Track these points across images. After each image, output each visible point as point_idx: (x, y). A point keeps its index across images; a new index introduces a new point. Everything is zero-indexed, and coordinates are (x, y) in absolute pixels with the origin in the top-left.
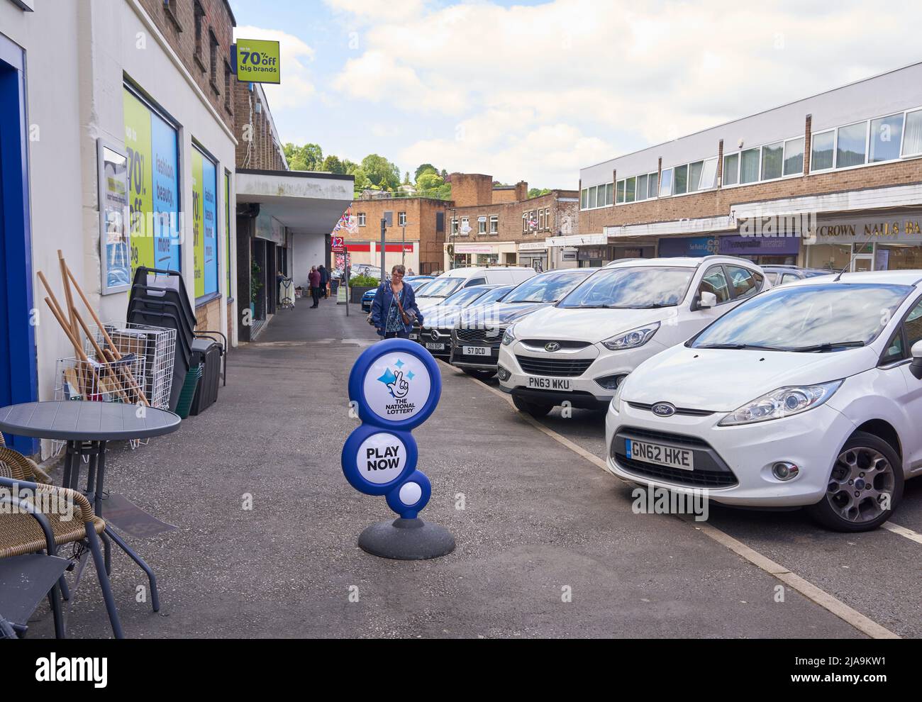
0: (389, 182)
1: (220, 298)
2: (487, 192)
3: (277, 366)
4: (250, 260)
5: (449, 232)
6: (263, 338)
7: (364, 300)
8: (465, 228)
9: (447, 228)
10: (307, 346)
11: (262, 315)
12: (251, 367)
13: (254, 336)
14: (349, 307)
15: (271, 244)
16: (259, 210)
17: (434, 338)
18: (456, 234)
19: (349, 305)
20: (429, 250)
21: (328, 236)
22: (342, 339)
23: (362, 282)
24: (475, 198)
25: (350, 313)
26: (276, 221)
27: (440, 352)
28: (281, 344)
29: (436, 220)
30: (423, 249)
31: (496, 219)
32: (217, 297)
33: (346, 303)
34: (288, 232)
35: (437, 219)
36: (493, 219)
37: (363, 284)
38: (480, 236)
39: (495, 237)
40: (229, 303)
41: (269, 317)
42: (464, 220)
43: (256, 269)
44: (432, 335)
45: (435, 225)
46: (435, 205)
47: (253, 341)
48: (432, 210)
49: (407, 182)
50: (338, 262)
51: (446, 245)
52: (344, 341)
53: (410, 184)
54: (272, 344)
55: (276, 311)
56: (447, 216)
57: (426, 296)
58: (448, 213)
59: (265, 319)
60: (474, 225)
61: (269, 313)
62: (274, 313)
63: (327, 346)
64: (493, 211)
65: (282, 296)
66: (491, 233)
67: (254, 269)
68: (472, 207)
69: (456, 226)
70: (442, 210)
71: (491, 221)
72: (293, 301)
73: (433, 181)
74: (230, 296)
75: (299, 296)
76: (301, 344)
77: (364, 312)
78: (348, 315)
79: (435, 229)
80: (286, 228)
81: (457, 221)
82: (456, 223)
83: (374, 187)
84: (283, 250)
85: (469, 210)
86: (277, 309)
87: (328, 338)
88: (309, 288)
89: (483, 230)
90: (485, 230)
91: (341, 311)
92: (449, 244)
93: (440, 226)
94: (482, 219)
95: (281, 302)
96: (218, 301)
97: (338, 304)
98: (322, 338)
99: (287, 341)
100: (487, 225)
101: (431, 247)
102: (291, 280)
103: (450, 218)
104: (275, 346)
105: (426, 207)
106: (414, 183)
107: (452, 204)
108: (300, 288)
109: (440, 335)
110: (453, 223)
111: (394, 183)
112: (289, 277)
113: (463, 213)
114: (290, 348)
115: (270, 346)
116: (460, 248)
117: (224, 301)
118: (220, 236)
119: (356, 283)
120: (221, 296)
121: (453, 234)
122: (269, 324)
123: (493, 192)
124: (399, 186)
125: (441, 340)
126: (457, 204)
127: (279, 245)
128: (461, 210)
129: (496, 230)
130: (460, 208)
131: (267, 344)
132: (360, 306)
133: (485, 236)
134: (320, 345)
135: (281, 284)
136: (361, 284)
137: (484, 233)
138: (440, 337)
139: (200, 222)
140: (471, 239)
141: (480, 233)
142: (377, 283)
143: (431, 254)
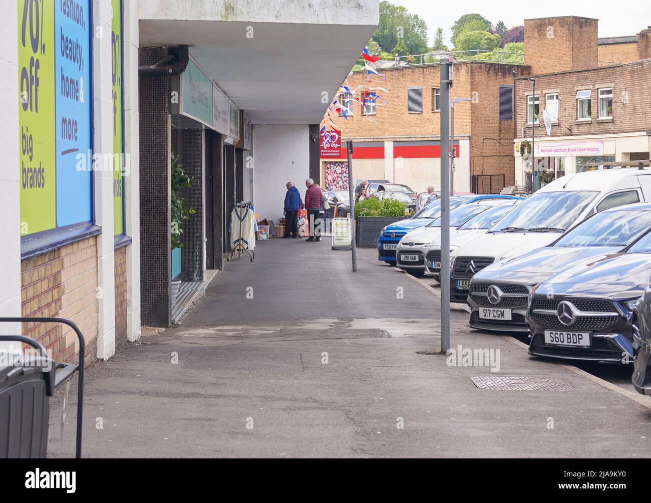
0: (408, 45)
1: (96, 235)
2: (589, 47)
3: (218, 392)
4: (169, 161)
5: (524, 118)
6: (195, 319)
7: (383, 242)
8: (551, 111)
9: (518, 111)
10: (284, 335)
11: (196, 272)
12: (157, 394)
13: (177, 314)
14: (357, 255)
15: (213, 137)
16: (187, 59)
17: (565, 319)
18: (537, 123)
19: (357, 250)
20: (486, 153)
21: (314, 129)
22: (351, 320)
23: (376, 208)
24: (568, 58)
25: (359, 266)
26: (221, 94)
27: (580, 351)
28: (230, 330)
29: (498, 101)
30: (477, 152)
31: (609, 92)
32: (92, 233)
33: (349, 248)
34: (243, 119)
35: (501, 98)
36: (603, 93)
37: (379, 211)
38: (579, 124)
39: (609, 126)
40: (121, 247)
41: (209, 276)
42: (551, 97)
43: (182, 180)
44: (560, 312)
45: (497, 108)
46: (496, 73)
47: (176, 326)
48: (491, 83)
49: (439, 46)
50: (330, 178)
51: (518, 142)
52: (357, 324)
53: (444, 48)
54: (211, 331)
55: (224, 264)
56: (519, 93)
57: (517, 230)
58: (521, 85)
59: (201, 278)
60: (569, 105)
61: (210, 267)
62: (219, 266)
63: (323, 335)
64: (604, 78)
65: (235, 237)
66: (601, 118)
67: (178, 181)
68: (564, 73)
69: (537, 109)
70: (509, 82)
71: (601, 96)
72: (252, 244)
73: (483, 41)
74: (124, 233)
75: (264, 237)
76: (270, 330)
77: (383, 263)
78: (354, 270)
79: (498, 116)
80: (242, 111)
81: (537, 99)
82: (536, 102)
83: (384, 54)
84: (237, 153)
85: (559, 79)
86: (224, 260)
87: (326, 317)
88: (282, 221)
89: (586, 113)
90: (590, 114)
91: (341, 263)
92: (523, 140)
93: (507, 110)
94: (584, 94)
95: (233, 246)
96: (91, 242)
97: (333, 249)
98: (312, 317)
99: (242, 324)
100: (593, 105)
101: (491, 148)
102: (250, 206)
103: (524, 93)
104: (218, 337)
105: (481, 77)
106: (450, 46)
107: (525, 70)
108: (265, 222)
109: (577, 312)
110: (531, 103)
111: (416, 47)
112: (246, 200)
113: (549, 85)
114: (248, 342)
115: (206, 337)
116: (543, 148)
117: (107, 242)
118: (99, 99)
119: (366, 210)
120: (99, 231)
121: (531, 123)
122: (210, 290)
123: (600, 48)
124: (426, 52)
125: (581, 324)
126: (536, 71)
127: (229, 140)
128: (545, 80)
129: (610, 112)
130: (543, 76)
131: (201, 331)
132: (375, 253)
133: (590, 123)
134: (309, 333)
135: (233, 213)
136: (375, 213)
137: (588, 119)
138: (579, 318)
139: (46, 60)
140: (564, 130)
141: (580, 120)
142: (403, 211)
143: (491, 160)
